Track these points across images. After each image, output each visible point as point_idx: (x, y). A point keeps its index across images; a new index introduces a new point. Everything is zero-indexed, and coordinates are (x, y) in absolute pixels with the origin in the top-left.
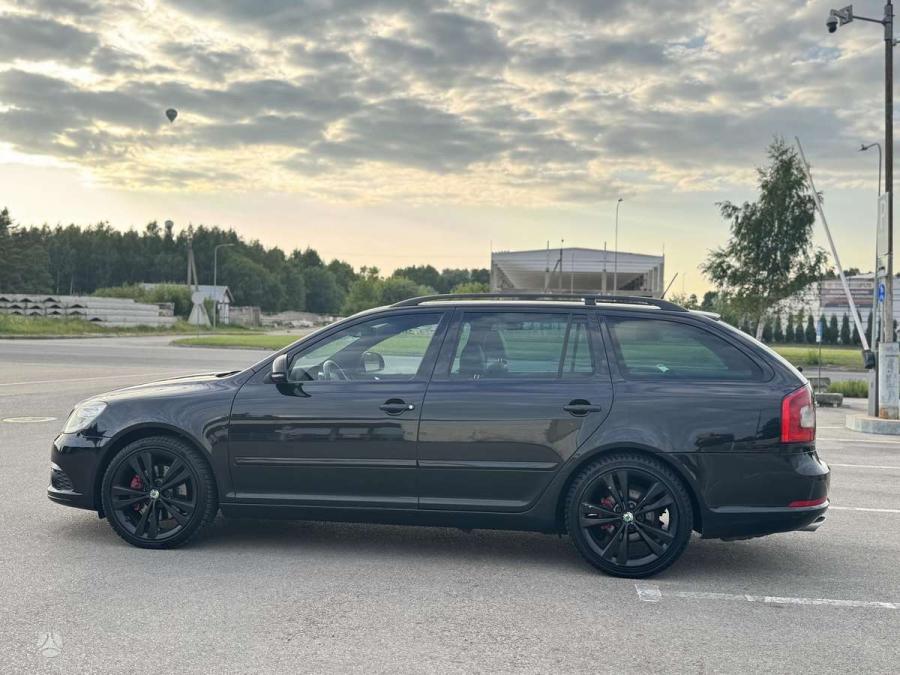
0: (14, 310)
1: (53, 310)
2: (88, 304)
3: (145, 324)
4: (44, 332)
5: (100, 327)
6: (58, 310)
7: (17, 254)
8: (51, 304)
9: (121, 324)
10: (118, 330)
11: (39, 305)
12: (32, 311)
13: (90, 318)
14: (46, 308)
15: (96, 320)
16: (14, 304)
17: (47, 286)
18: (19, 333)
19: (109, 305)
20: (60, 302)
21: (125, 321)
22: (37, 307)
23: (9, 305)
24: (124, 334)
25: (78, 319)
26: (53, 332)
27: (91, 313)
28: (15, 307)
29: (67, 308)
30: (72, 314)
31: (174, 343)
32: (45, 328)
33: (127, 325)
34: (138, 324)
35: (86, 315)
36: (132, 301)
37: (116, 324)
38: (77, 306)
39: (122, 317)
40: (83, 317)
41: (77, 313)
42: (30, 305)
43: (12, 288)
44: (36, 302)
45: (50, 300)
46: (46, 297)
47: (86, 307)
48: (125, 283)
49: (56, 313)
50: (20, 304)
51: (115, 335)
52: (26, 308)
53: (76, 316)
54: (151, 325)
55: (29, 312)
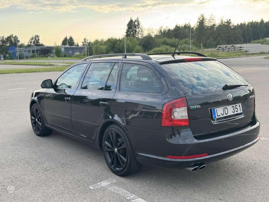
0: (223, 50)
1: (234, 49)
2: (244, 46)
3: (263, 51)
4: (229, 56)
5: (247, 53)
6: (235, 49)
7: (232, 32)
8: (233, 47)
9: (254, 52)
10: (253, 54)
11: (230, 48)
12: (228, 50)
13: (244, 51)
14: (232, 49)
15: (246, 51)
16: (223, 48)
17: (242, 41)
18: (221, 57)
19: (251, 46)
20: (235, 46)
21: (255, 51)
22: (229, 49)
23: (221, 48)
24: (255, 55)
25: (240, 51)
26: (231, 56)
27: (245, 49)
28: (223, 49)
29: (237, 48)
30: (239, 50)
31: (265, 58)
32: (229, 55)
33: (256, 52)
34: (260, 52)
35: (243, 50)
36: (260, 44)
37: (252, 52)
38: (241, 47)
39: (255, 50)
40: (242, 51)
41: (241, 49)
42: (227, 48)
43: (231, 43)
44: (229, 47)
45: (233, 46)
46: (232, 45)
47: (243, 47)
48: (261, 38)
49: (234, 50)
50: (224, 48)
51: (251, 56)
52: (226, 49)
53: (240, 50)
54: (265, 52)
55: (227, 50)
